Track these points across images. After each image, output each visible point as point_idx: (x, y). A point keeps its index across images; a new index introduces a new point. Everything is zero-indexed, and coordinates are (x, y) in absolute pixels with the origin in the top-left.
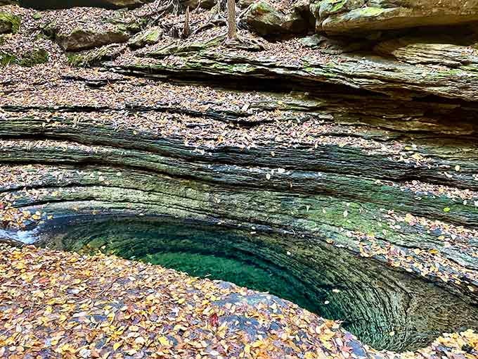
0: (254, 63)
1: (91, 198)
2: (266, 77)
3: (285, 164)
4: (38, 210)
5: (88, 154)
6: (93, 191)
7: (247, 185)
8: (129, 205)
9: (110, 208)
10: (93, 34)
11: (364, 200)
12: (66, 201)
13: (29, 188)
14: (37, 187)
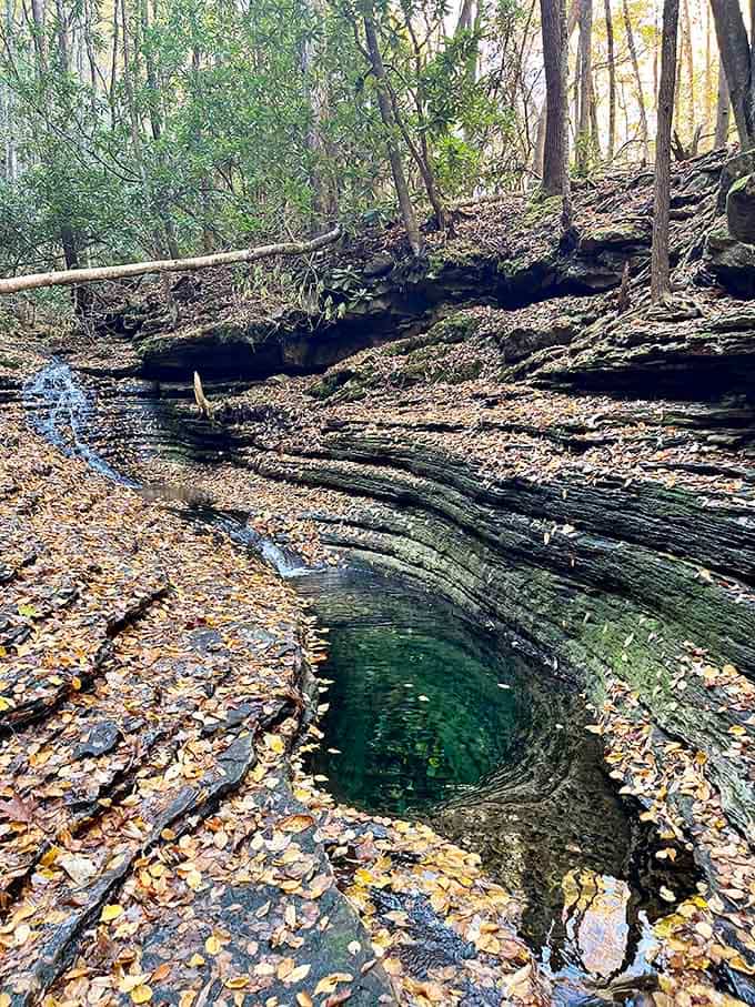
0: (681, 339)
1: (391, 552)
2: (670, 367)
3: (576, 518)
4: (339, 552)
5: (410, 486)
6: (395, 542)
7: (522, 554)
8: (421, 572)
9: (404, 572)
10: (535, 333)
11: (673, 616)
12: (369, 549)
13: (346, 523)
14: (353, 524)
